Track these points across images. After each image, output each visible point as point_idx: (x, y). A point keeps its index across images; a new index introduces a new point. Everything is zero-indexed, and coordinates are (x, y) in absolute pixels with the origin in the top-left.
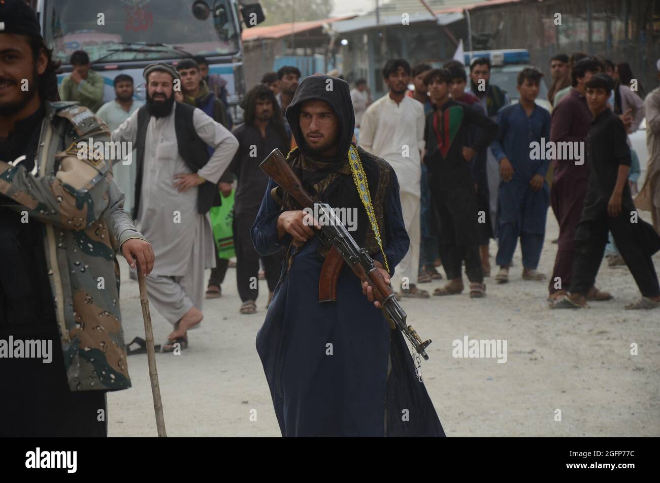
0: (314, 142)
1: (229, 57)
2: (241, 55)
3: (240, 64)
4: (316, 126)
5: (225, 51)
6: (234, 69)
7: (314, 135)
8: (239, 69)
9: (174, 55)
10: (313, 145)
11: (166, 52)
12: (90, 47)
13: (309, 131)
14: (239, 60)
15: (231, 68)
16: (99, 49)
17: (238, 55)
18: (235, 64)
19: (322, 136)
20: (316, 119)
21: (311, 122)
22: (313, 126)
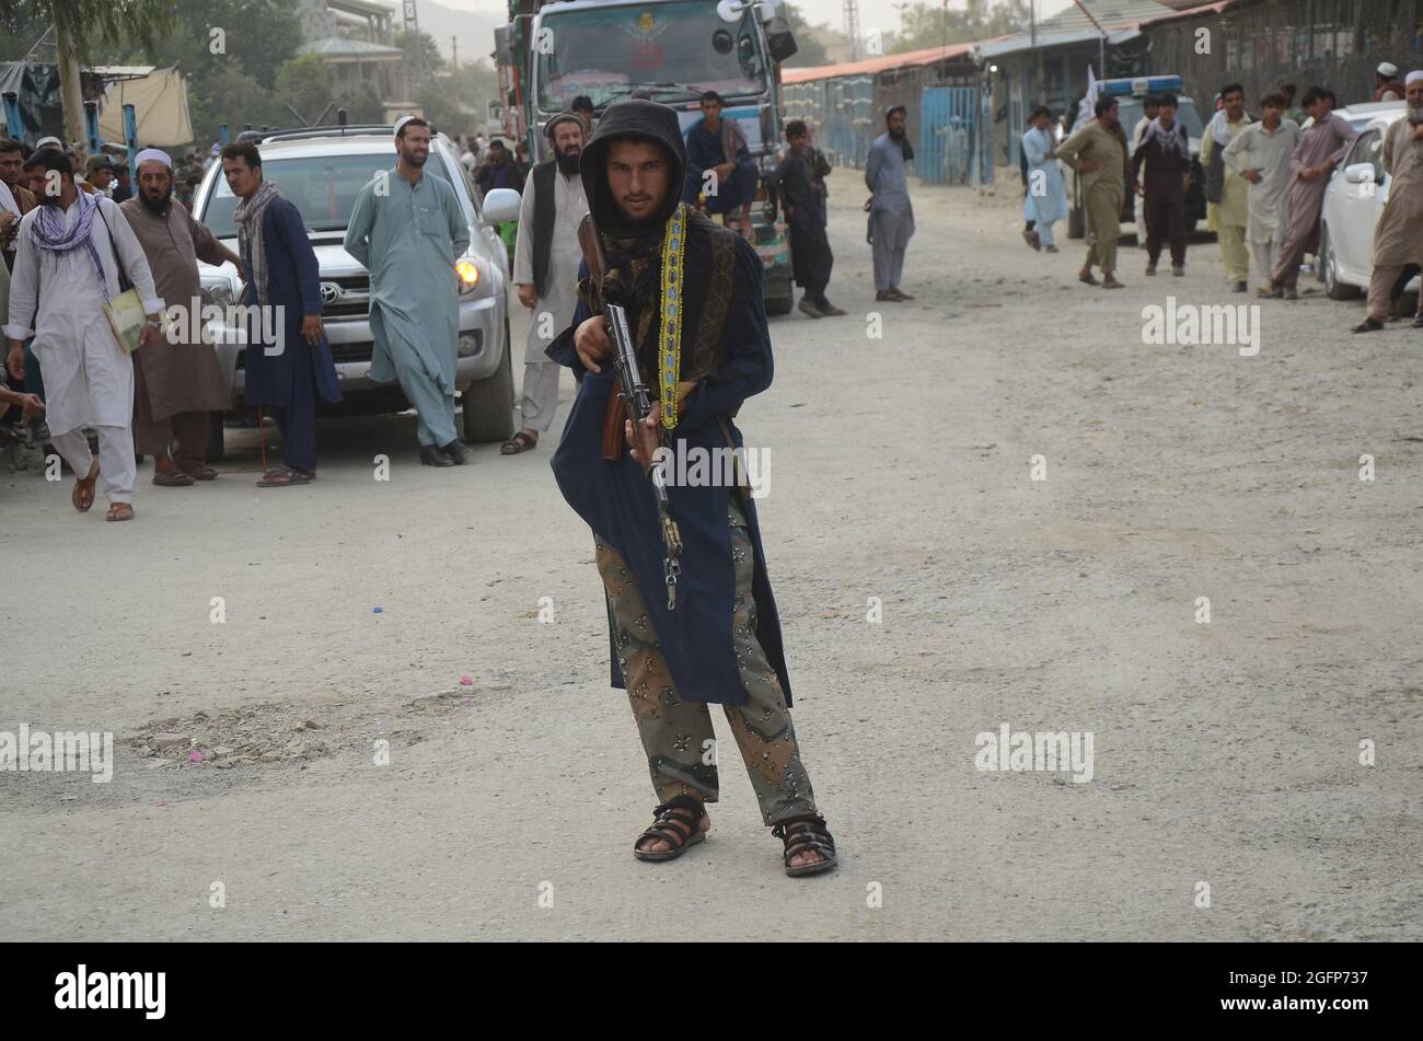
0: (638, 209)
1: (755, 97)
2: (769, 95)
3: (768, 105)
4: (640, 184)
5: (750, 90)
6: (760, 112)
7: (636, 198)
8: (767, 110)
9: (688, 97)
10: (635, 214)
11: (679, 93)
12: (591, 90)
13: (627, 193)
14: (767, 101)
15: (757, 110)
16: (601, 92)
17: (766, 94)
18: (760, 107)
19: (649, 198)
20: (638, 173)
21: (631, 178)
22: (635, 186)
